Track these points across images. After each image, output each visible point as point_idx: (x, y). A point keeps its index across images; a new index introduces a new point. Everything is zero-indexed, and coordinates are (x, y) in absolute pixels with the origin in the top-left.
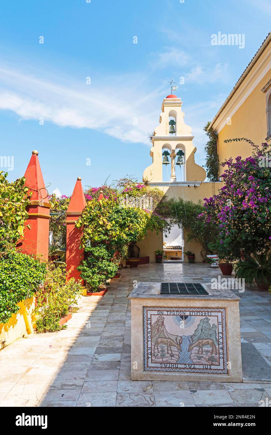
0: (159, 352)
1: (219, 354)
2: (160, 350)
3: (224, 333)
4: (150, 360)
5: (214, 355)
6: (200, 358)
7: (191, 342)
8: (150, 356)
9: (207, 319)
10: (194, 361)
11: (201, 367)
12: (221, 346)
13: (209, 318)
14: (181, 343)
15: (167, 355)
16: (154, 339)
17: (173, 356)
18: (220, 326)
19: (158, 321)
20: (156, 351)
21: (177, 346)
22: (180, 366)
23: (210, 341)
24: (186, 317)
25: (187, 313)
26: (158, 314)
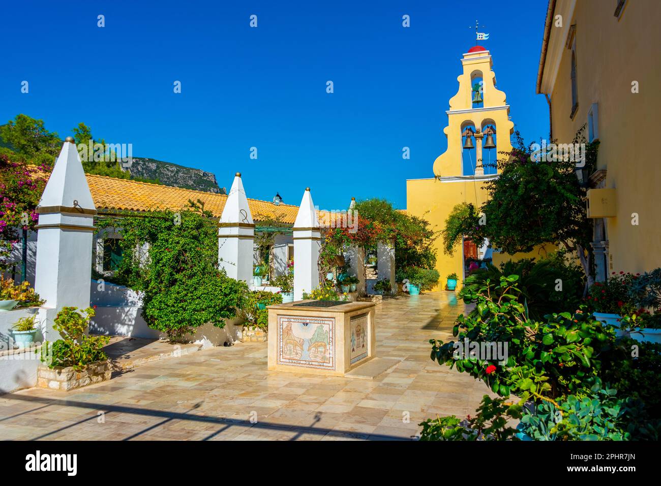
2: (288, 349)
3: (334, 337)
4: (281, 356)
5: (326, 355)
6: (316, 357)
7: (310, 344)
8: (281, 353)
10: (312, 358)
11: (317, 364)
12: (331, 348)
13: (323, 325)
14: (303, 344)
15: (293, 353)
16: (285, 340)
17: (297, 354)
18: (331, 332)
19: (287, 326)
20: (286, 349)
21: (300, 346)
22: (302, 362)
23: (323, 343)
24: (307, 324)
25: (308, 321)
26: (288, 321)
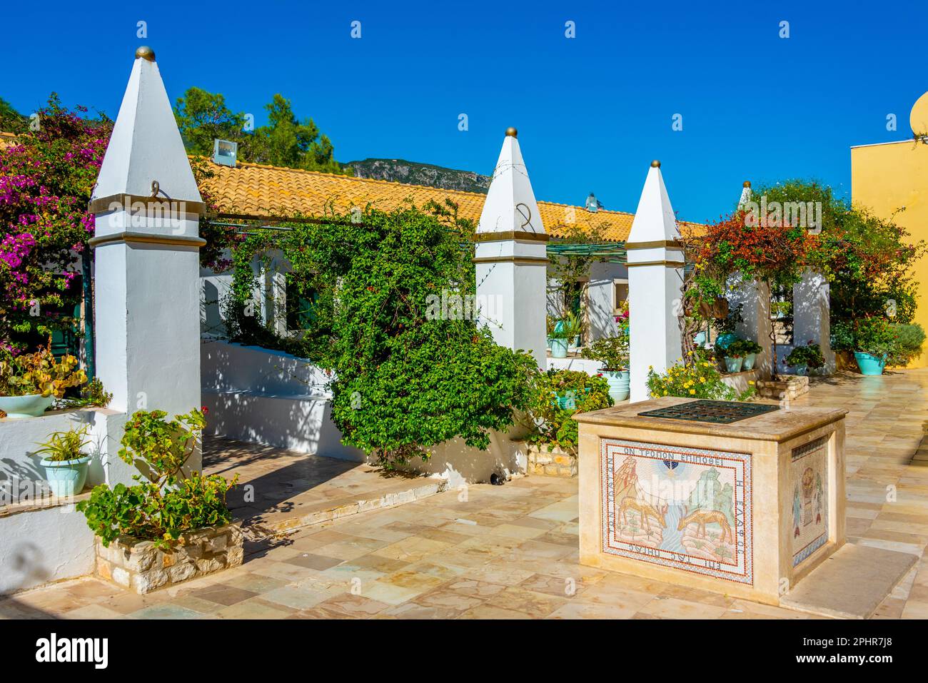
0: (626, 524)
1: (737, 544)
2: (628, 519)
3: (748, 503)
4: (612, 534)
5: (726, 544)
6: (699, 546)
7: (684, 512)
8: (612, 528)
9: (715, 471)
10: (689, 549)
11: (702, 563)
12: (740, 528)
13: (718, 469)
14: (666, 512)
15: (640, 531)
16: (619, 498)
17: (651, 534)
18: (740, 489)
19: (625, 466)
20: (622, 520)
21: (658, 516)
22: (662, 554)
23: (719, 516)
24: (675, 464)
25: (677, 457)
26: (626, 454)
